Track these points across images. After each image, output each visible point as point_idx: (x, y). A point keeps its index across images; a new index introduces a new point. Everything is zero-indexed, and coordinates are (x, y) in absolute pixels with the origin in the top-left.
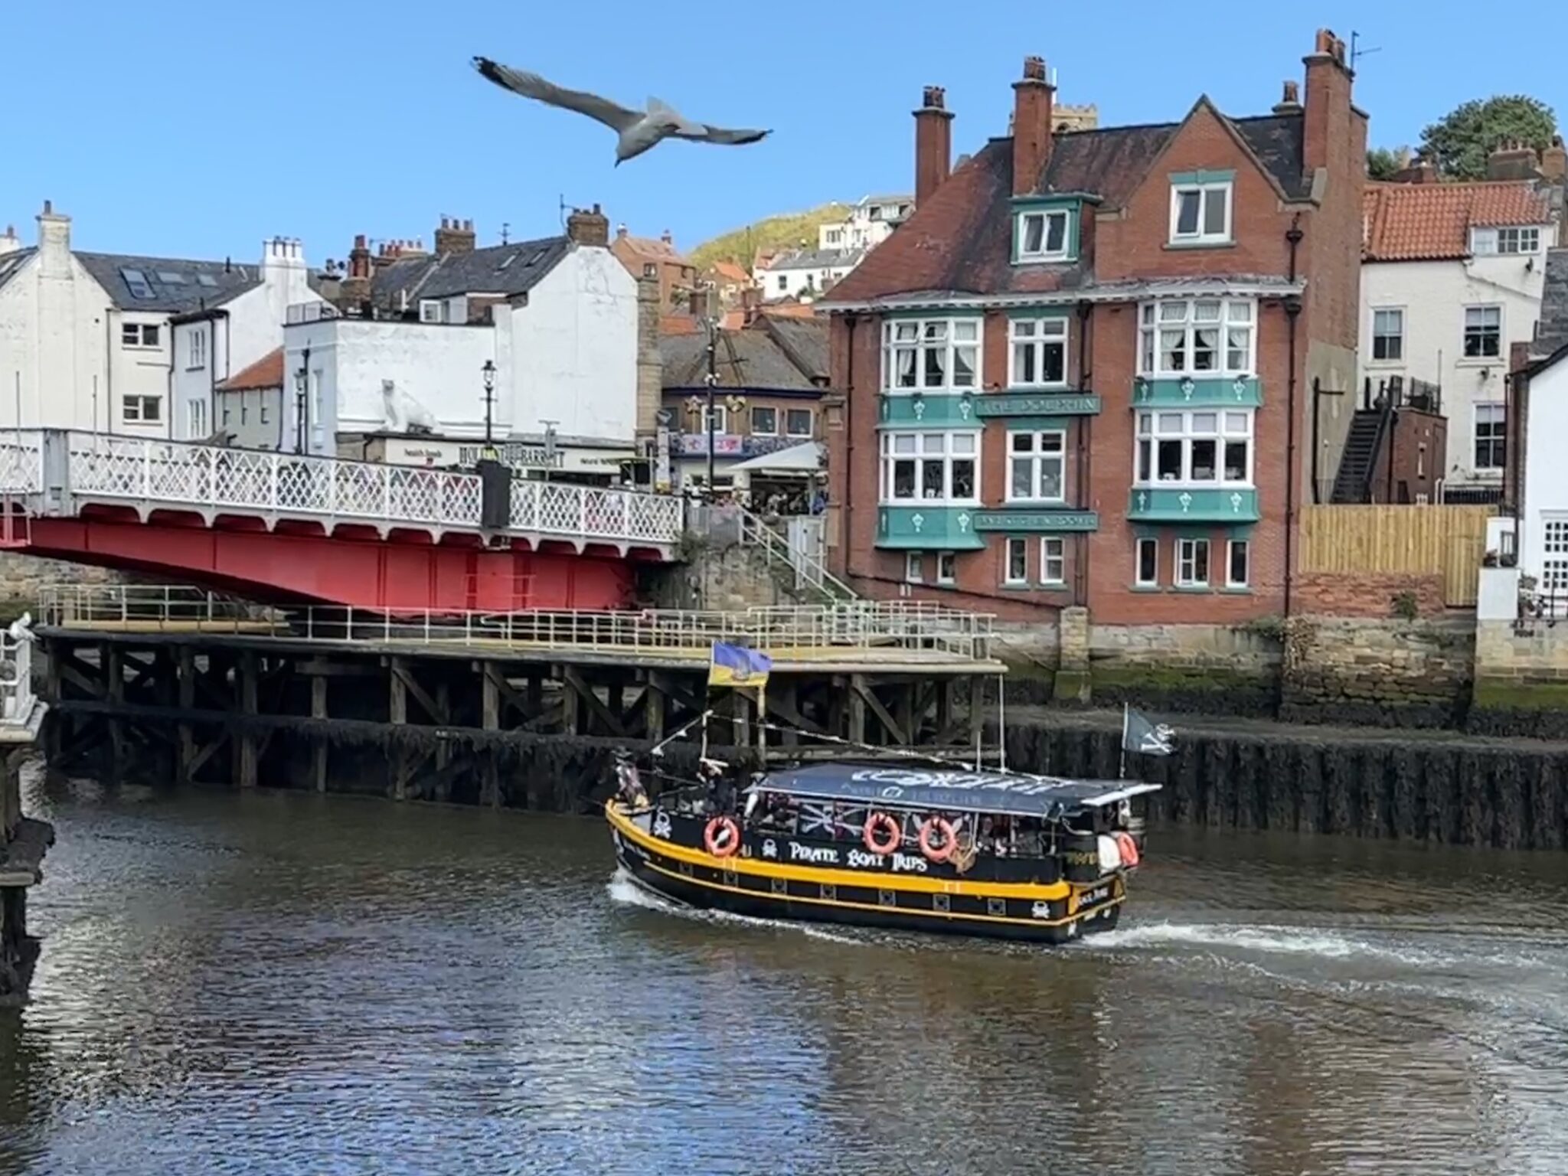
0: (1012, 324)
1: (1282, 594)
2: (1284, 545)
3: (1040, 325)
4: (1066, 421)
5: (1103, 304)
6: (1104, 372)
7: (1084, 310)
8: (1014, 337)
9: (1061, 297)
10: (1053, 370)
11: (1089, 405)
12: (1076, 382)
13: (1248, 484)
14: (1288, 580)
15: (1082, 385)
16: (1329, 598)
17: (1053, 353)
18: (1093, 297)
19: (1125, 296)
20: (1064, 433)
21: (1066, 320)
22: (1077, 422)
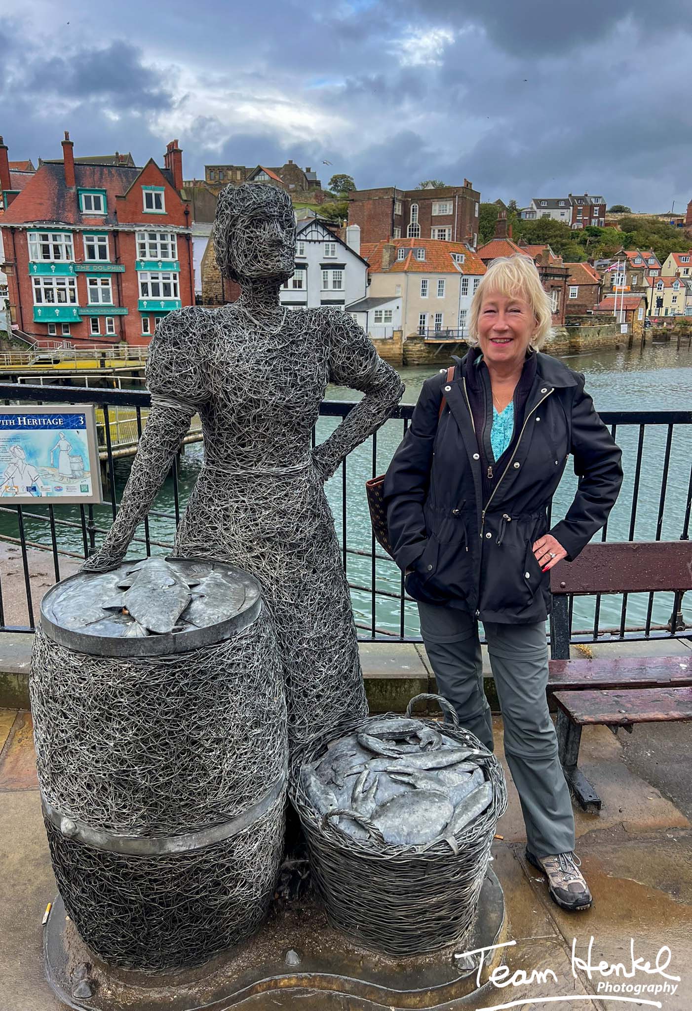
0: (84, 236)
3: (96, 238)
4: (111, 275)
5: (123, 232)
6: (124, 258)
7: (115, 234)
8: (86, 243)
9: (106, 228)
10: (103, 255)
11: (120, 269)
12: (114, 260)
13: (178, 298)
15: (116, 261)
17: (102, 249)
18: (120, 229)
19: (132, 230)
20: (110, 279)
21: (108, 237)
22: (115, 275)
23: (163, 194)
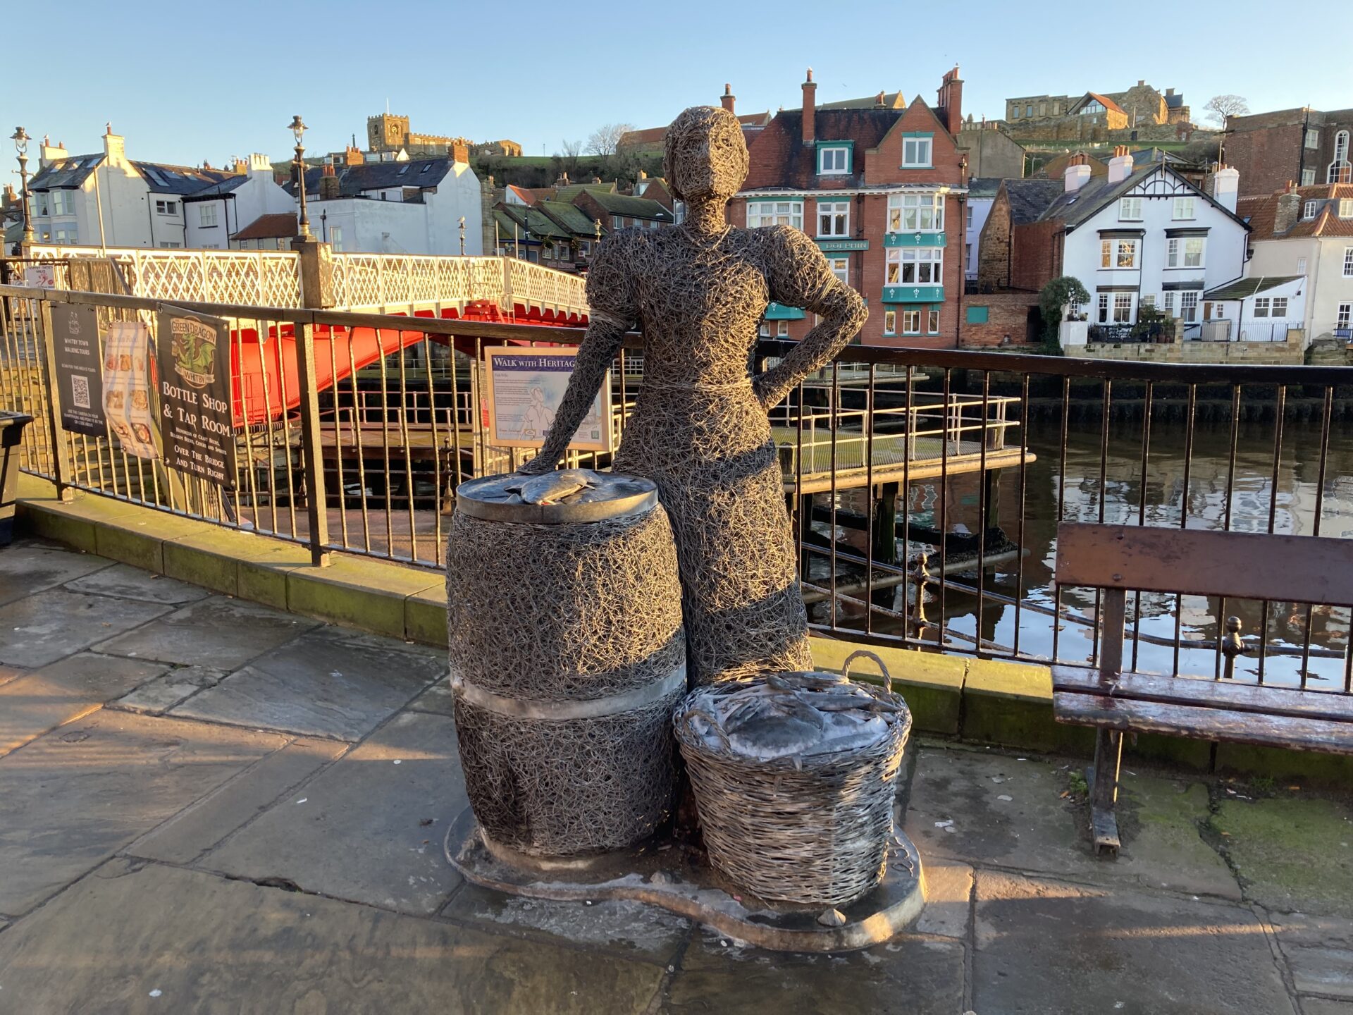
0: (819, 204)
1: (955, 336)
2: (956, 313)
3: (834, 205)
4: (849, 254)
5: (871, 196)
6: (870, 230)
7: (860, 199)
8: (820, 213)
9: (848, 192)
10: (840, 229)
11: (862, 246)
12: (854, 234)
13: (940, 284)
14: (958, 329)
15: (858, 236)
16: (976, 337)
17: (840, 221)
18: (867, 192)
19: (883, 192)
20: (847, 260)
21: (848, 204)
22: (854, 254)
23: (930, 140)
